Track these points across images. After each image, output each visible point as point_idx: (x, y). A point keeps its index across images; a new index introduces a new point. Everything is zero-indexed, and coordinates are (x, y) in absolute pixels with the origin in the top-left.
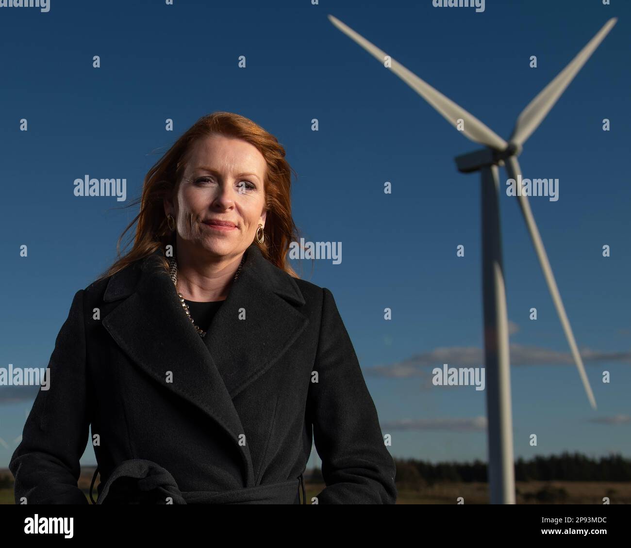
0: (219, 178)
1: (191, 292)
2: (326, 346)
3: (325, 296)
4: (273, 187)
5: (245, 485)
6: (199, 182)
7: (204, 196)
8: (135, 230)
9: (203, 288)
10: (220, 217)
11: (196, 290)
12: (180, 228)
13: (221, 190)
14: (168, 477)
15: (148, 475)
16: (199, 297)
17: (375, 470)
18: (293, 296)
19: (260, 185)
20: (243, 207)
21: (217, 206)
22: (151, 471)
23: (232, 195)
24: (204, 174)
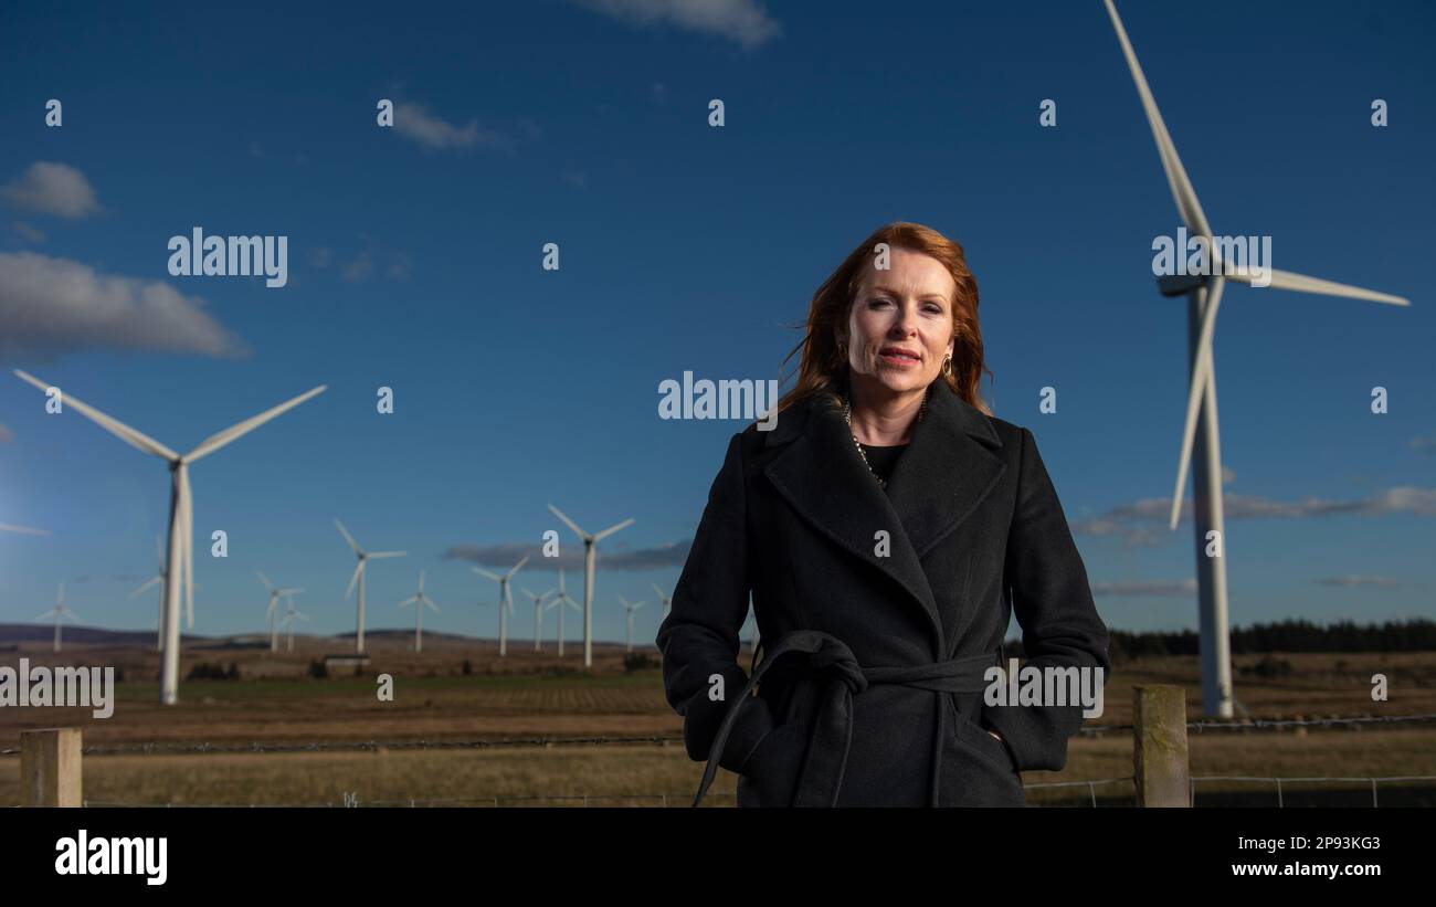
0: (899, 300)
1: (867, 434)
2: (1027, 496)
3: (1024, 436)
4: (962, 311)
5: (935, 658)
6: (876, 305)
7: (881, 321)
8: (799, 358)
9: (881, 431)
10: (900, 346)
11: (873, 432)
12: (853, 360)
13: (901, 314)
14: (846, 652)
15: (822, 649)
16: (876, 440)
17: (1086, 640)
18: (988, 438)
19: (948, 309)
20: (926, 333)
21: (897, 332)
22: (826, 645)
23: (914, 320)
24: (881, 296)
